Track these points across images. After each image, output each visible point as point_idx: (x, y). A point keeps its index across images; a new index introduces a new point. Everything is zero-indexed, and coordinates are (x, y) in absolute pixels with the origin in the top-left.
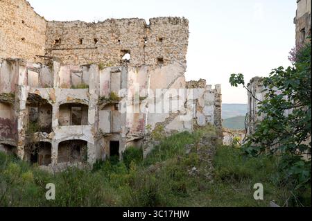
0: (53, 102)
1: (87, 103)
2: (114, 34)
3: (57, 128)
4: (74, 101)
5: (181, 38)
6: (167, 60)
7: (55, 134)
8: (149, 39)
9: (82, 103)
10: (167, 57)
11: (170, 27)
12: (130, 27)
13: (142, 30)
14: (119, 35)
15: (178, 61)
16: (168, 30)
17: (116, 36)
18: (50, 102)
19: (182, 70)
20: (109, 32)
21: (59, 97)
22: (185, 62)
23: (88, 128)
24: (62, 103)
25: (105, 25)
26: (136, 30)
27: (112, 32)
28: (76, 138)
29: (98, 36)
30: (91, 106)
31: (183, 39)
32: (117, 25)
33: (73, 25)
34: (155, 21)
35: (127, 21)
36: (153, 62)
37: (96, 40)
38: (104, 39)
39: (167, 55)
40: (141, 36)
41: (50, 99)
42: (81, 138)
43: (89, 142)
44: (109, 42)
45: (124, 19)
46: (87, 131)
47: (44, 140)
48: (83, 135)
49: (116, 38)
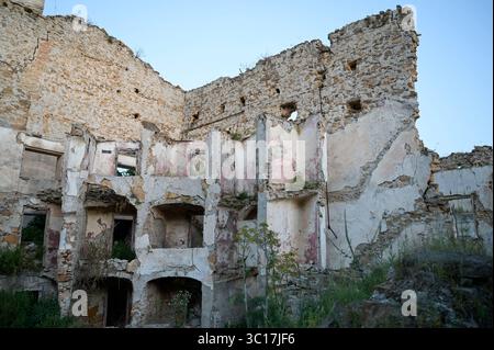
0: (138, 203)
1: (202, 203)
2: (269, 82)
3: (145, 252)
4: (179, 200)
5: (397, 49)
6: (368, 102)
7: (139, 264)
8: (330, 70)
9: (193, 203)
10: (369, 95)
11: (371, 35)
12: (295, 60)
13: (315, 60)
14: (277, 81)
15: (395, 97)
16: (367, 41)
17: (273, 84)
18: (133, 202)
19: (406, 115)
20: (262, 80)
21: (150, 192)
22: (414, 95)
23: (203, 252)
24: (156, 204)
25: (256, 71)
26: (304, 62)
27: (267, 78)
28: (181, 274)
29: (246, 92)
30: (208, 208)
31: (403, 49)
32: (273, 65)
33: (215, 86)
34: (338, 36)
35: (288, 54)
36: (341, 112)
37: (243, 100)
38: (255, 95)
39: (369, 90)
40: (314, 71)
41: (133, 196)
42: (191, 275)
43: (204, 283)
44: (261, 98)
45: (284, 52)
46: (201, 259)
47: (117, 275)
48: (193, 267)
49: (273, 87)
